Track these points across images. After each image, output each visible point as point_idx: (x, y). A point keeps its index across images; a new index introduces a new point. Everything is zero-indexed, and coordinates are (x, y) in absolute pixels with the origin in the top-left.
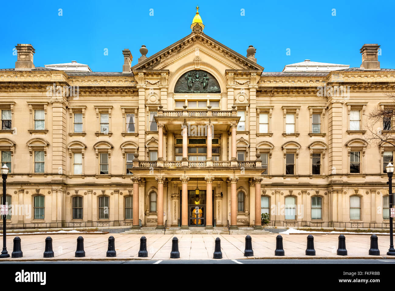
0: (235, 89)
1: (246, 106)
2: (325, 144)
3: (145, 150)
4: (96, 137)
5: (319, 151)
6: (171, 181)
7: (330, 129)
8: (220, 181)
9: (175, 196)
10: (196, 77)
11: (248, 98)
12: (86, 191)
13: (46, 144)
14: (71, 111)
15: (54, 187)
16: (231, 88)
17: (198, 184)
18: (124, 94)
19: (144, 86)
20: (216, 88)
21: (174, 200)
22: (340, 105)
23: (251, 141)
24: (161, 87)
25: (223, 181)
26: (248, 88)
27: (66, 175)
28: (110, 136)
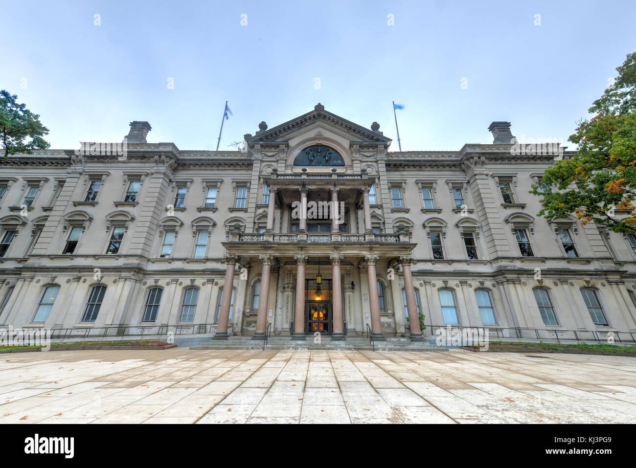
0: (361, 161)
1: (375, 178)
2: (476, 221)
3: (254, 226)
4: (197, 212)
5: (470, 229)
6: (284, 265)
7: (479, 203)
8: (350, 266)
9: (288, 287)
10: (318, 151)
11: (377, 170)
12: (170, 280)
13: (130, 218)
14: (174, 184)
15: (124, 274)
16: (357, 160)
17: (320, 270)
18: (238, 167)
19: (260, 158)
20: (339, 162)
21: (286, 293)
22: (485, 177)
23: (386, 216)
24: (278, 158)
25: (353, 265)
26: (375, 160)
27: (147, 258)
28: (214, 212)
